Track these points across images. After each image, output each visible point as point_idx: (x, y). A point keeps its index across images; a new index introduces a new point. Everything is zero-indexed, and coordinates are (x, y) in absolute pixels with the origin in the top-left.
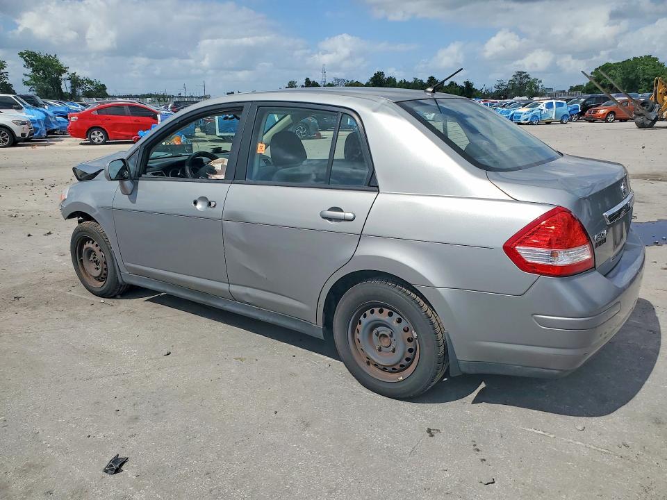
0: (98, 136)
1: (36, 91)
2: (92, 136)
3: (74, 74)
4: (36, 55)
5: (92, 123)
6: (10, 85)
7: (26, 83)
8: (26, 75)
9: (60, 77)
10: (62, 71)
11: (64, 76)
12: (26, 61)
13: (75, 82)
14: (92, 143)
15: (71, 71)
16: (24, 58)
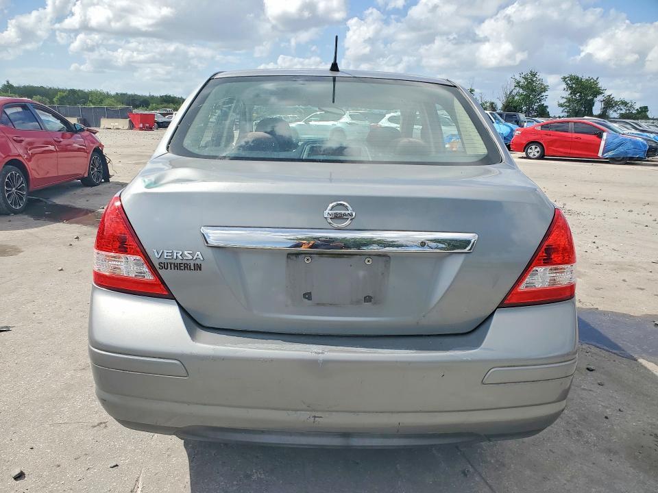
0: (534, 151)
1: (568, 112)
2: (529, 151)
3: (609, 96)
4: (578, 79)
5: (532, 138)
6: (547, 107)
7: (561, 105)
8: (563, 98)
9: (595, 99)
10: (597, 92)
11: (600, 98)
12: (567, 84)
13: (609, 104)
14: (528, 157)
15: (607, 93)
16: (566, 82)
